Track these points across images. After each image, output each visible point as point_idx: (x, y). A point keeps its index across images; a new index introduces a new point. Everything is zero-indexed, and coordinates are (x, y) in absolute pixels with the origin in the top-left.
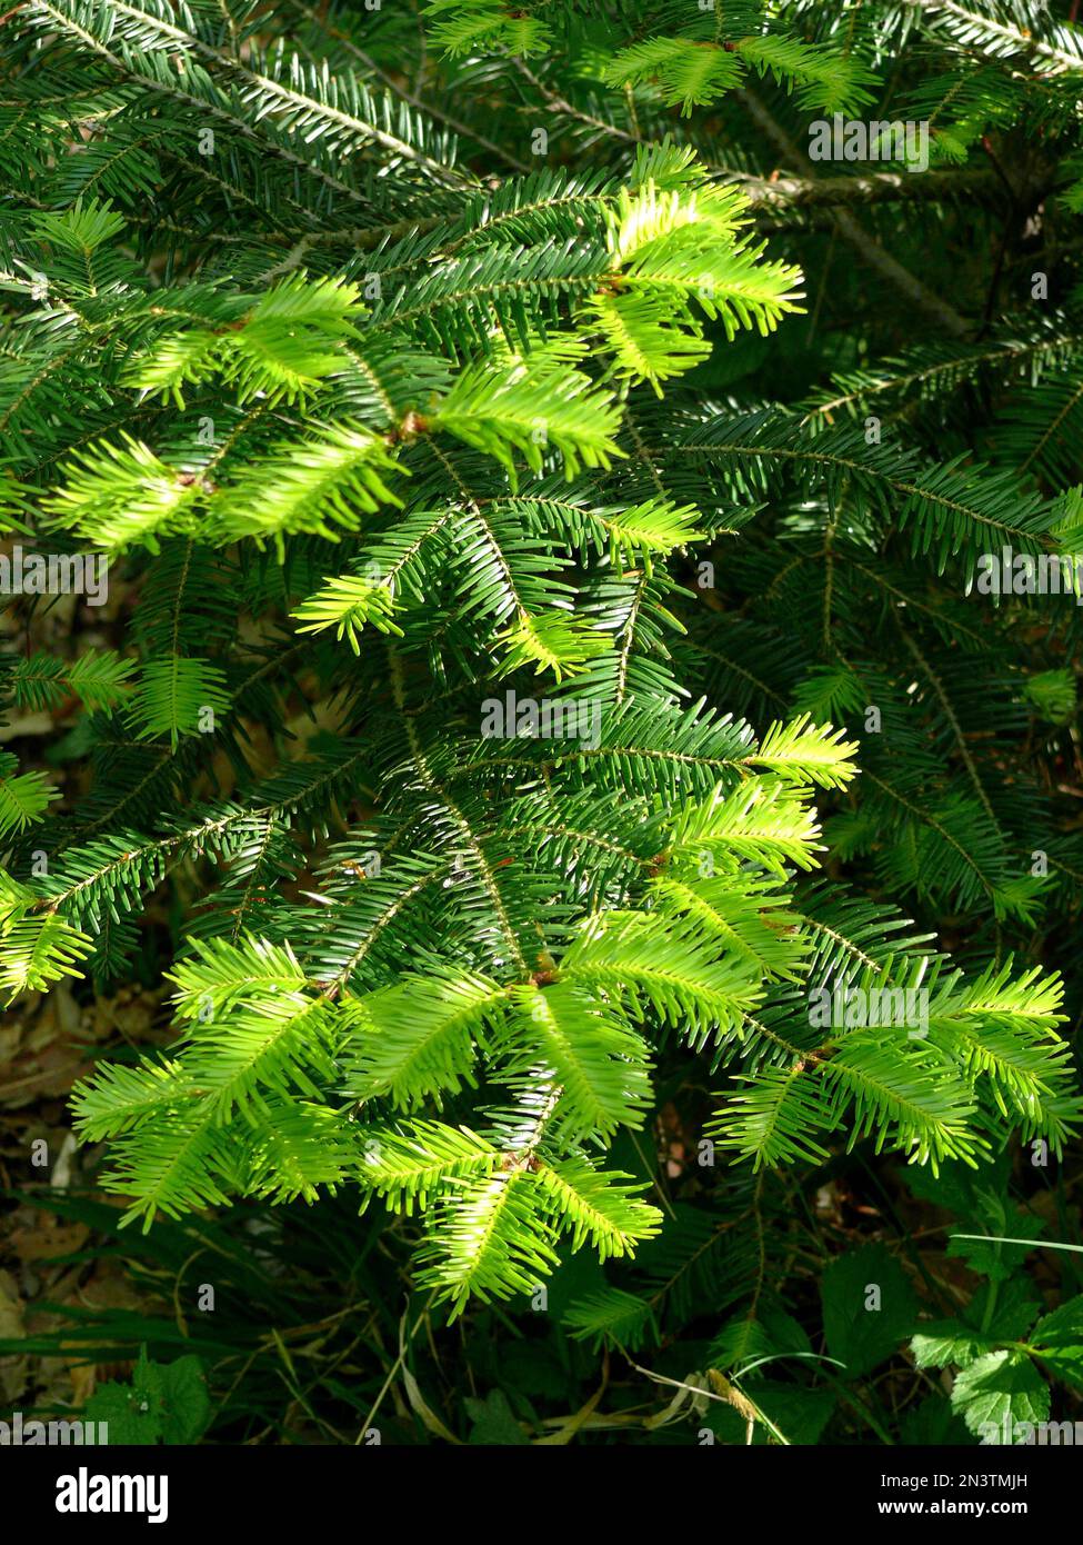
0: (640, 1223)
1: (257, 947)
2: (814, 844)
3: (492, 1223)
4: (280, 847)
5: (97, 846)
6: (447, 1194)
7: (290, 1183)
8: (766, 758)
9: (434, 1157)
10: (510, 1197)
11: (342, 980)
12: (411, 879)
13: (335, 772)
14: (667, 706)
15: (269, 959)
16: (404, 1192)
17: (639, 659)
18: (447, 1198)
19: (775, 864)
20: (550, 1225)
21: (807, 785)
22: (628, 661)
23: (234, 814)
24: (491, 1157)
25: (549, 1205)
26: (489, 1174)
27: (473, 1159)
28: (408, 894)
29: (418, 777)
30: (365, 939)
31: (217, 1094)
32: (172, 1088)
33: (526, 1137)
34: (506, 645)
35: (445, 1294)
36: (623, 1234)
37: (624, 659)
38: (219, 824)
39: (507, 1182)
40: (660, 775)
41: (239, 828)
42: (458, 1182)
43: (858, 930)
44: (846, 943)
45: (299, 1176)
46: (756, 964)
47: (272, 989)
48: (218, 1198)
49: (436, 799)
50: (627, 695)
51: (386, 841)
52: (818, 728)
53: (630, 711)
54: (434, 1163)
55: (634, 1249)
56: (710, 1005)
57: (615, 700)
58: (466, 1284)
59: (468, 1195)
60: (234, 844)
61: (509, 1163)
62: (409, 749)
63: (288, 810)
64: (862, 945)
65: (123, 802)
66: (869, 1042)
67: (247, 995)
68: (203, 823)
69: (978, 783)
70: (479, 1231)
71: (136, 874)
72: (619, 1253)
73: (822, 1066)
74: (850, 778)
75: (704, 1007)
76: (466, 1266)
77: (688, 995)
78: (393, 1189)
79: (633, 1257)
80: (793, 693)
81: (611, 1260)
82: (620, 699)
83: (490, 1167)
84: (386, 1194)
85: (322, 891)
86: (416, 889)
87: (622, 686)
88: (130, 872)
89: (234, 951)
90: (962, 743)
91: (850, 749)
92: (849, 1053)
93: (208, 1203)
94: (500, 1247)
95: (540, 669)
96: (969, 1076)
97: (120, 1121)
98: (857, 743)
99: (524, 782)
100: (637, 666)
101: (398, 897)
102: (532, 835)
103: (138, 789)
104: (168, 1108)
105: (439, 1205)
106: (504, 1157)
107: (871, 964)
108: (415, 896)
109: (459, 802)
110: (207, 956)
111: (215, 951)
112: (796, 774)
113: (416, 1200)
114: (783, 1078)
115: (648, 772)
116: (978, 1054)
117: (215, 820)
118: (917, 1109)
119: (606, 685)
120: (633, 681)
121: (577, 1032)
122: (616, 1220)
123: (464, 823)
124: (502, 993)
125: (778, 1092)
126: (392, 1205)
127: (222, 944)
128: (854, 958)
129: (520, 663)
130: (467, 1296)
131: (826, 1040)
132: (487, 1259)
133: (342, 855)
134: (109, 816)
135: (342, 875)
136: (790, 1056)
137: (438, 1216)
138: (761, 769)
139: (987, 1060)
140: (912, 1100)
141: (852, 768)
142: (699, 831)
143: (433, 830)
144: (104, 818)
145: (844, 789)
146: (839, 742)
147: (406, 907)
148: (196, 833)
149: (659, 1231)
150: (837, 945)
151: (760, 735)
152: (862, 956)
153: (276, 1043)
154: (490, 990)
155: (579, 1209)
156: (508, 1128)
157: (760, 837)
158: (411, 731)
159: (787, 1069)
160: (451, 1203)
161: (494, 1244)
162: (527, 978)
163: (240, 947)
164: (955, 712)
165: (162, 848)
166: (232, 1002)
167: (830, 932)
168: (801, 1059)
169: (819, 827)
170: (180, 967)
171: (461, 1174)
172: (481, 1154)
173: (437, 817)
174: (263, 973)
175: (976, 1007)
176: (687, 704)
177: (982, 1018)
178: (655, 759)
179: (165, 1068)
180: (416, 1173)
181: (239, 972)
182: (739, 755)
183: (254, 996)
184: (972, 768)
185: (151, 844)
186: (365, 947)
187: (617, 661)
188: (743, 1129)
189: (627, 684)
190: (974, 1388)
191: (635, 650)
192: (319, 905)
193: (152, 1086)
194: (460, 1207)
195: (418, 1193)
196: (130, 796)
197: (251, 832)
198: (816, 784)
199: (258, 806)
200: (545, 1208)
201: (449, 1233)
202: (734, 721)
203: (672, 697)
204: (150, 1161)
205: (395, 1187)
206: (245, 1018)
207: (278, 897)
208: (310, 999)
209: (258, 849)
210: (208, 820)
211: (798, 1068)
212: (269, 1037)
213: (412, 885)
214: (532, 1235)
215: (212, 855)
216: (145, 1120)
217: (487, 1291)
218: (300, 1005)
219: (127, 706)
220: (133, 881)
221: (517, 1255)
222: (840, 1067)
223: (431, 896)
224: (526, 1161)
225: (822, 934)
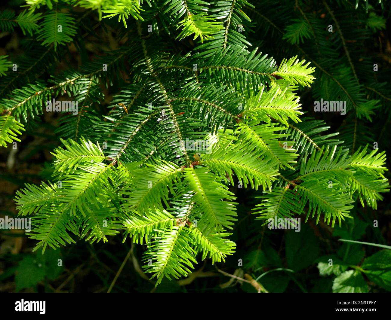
0: (228, 249)
1: (86, 144)
2: (299, 112)
3: (172, 247)
4: (94, 90)
5: (26, 88)
6: (156, 236)
7: (97, 235)
8: (280, 73)
9: (151, 220)
10: (179, 237)
11: (118, 157)
12: (145, 116)
13: (116, 60)
14: (243, 50)
15: (91, 148)
16: (140, 235)
17: (232, 31)
18: (156, 238)
19: (285, 121)
20: (193, 248)
21: (296, 85)
22: (229, 32)
23: (77, 77)
24: (172, 220)
25: (194, 241)
26: (172, 227)
27: (165, 221)
28: (144, 122)
29: (147, 67)
30: (127, 140)
31: (71, 203)
32: (53, 194)
33: (185, 211)
34: (183, 27)
35: (154, 276)
36: (221, 253)
37: (227, 31)
38: (72, 80)
39: (178, 230)
40: (240, 77)
41: (79, 83)
42: (160, 231)
43: (310, 131)
44: (305, 136)
45: (101, 233)
46: (276, 162)
47: (92, 162)
48: (70, 240)
49: (154, 80)
50: (227, 45)
51: (135, 95)
52: (300, 61)
53: (229, 51)
54: (151, 223)
55: (225, 258)
56: (259, 179)
57: (223, 46)
58: (162, 271)
59: (163, 236)
60: (77, 89)
61: (179, 223)
62: (143, 54)
63: (97, 76)
64: (311, 137)
65: (36, 63)
66: (314, 179)
67: (83, 164)
68: (66, 80)
69: (350, 60)
70: (167, 250)
71: (41, 101)
72: (219, 261)
73: (296, 187)
74: (312, 82)
75: (257, 179)
76: (162, 265)
77: (251, 174)
78: (135, 234)
79: (225, 261)
80: (285, 29)
81: (216, 263)
82: (225, 46)
83: (171, 224)
84: (133, 236)
85: (111, 115)
86: (146, 120)
87: (226, 41)
88: (38, 100)
89: (78, 145)
90: (344, 44)
91: (312, 70)
92: (307, 183)
93: (66, 243)
94: (175, 257)
95: (196, 37)
96: (351, 191)
97: (34, 208)
98: (314, 68)
99: (188, 77)
100: (232, 33)
101: (140, 123)
102: (191, 102)
103: (41, 58)
104: (52, 203)
105: (152, 240)
106: (177, 220)
107: (315, 144)
108: (146, 123)
109: (163, 82)
110: (68, 147)
111: (71, 145)
112: (292, 81)
113: (144, 239)
114: (282, 191)
115: (235, 76)
116: (354, 182)
117: (70, 79)
118: (331, 206)
119: (220, 40)
120: (230, 40)
121: (209, 189)
122: (219, 247)
123: (165, 92)
124: (180, 170)
125: (280, 197)
126: (135, 241)
127: (73, 142)
128: (308, 141)
129: (188, 34)
130: (163, 277)
131: (298, 177)
132: (170, 262)
133: (118, 100)
134: (30, 68)
135: (118, 108)
136: (284, 182)
137: (152, 244)
138: (278, 77)
139: (357, 186)
140: (330, 203)
141: (313, 78)
142: (256, 105)
143: (153, 94)
144: (29, 69)
145: (309, 86)
146: (308, 68)
147: (142, 128)
148: (63, 84)
149: (235, 252)
150: (302, 136)
151: (278, 64)
152: (311, 141)
153: (93, 183)
154: (175, 168)
155: (204, 242)
156: (178, 208)
157: (278, 109)
158: (144, 46)
159: (283, 188)
160: (157, 239)
161: (172, 255)
162: (189, 164)
163: (80, 143)
164: (342, 31)
165: (50, 90)
166: (77, 166)
167: (299, 131)
168: (288, 183)
169: (301, 105)
170: (57, 151)
171: (161, 228)
172: (169, 219)
173: (155, 88)
174: (88, 154)
175: (353, 164)
176: (250, 49)
177: (355, 169)
178: (239, 71)
179: (51, 187)
180: (144, 226)
181: (80, 153)
182: (270, 71)
183: (85, 164)
184: (347, 53)
185: (46, 88)
186: (127, 144)
187: (224, 31)
188: (267, 212)
189: (228, 40)
190: (341, 284)
191: (231, 27)
192: (108, 121)
193: (46, 194)
194: (160, 241)
195: (145, 235)
196: (39, 60)
197: (84, 84)
198: (299, 84)
199: (86, 73)
200: (192, 242)
201: (156, 251)
202: (268, 57)
203: (245, 46)
204: (45, 225)
205: (136, 232)
206: (82, 173)
207: (94, 111)
208: (106, 165)
209: (86, 91)
210: (68, 79)
211: (287, 187)
212: (90, 181)
213: (145, 119)
214: (187, 253)
215: (69, 93)
216: (43, 208)
217: (170, 275)
218: (101, 168)
219: (38, 32)
220: (39, 103)
221: (182, 261)
222: (302, 188)
223: (152, 124)
224: (185, 222)
225: (296, 132)
